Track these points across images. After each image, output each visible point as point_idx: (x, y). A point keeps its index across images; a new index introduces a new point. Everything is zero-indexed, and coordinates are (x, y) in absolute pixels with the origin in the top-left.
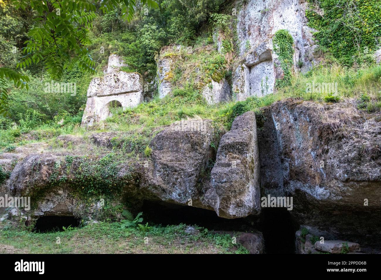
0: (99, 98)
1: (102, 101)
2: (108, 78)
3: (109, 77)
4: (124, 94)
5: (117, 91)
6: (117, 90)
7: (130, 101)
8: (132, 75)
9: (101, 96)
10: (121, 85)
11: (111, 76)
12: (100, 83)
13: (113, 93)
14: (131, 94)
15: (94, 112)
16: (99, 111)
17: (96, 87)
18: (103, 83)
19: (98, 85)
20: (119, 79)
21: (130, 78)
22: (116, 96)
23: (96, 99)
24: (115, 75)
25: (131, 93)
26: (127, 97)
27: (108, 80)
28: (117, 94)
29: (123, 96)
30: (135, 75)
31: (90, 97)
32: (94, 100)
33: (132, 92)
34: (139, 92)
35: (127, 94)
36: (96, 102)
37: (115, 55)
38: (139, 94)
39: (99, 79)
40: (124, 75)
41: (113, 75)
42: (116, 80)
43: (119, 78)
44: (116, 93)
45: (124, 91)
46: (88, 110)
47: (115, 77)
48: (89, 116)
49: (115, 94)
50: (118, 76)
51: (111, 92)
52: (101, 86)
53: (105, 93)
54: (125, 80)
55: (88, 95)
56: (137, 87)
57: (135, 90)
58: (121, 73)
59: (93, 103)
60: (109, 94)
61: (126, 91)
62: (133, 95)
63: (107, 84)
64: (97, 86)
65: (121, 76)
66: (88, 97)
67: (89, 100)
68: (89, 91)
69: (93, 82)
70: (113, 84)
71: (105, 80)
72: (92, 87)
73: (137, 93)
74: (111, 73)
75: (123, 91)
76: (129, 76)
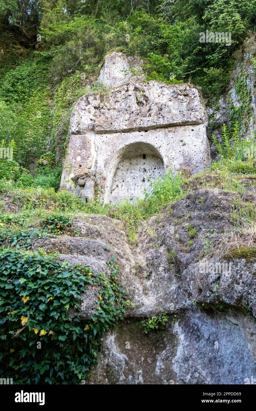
0: (98, 136)
1: (107, 144)
2: (119, 95)
3: (123, 92)
4: (163, 130)
5: (146, 122)
6: (147, 119)
7: (181, 144)
8: (182, 88)
9: (106, 132)
10: (155, 109)
11: (127, 91)
12: (102, 105)
13: (135, 126)
14: (181, 129)
15: (89, 166)
16: (101, 164)
17: (90, 112)
18: (106, 104)
19: (95, 108)
20: (147, 97)
21: (175, 96)
22: (143, 133)
23: (92, 137)
24: (136, 89)
25: (183, 128)
26: (170, 135)
27: (119, 99)
28: (146, 130)
29: (160, 133)
30: (188, 88)
31: (78, 132)
32: (87, 140)
33: (184, 124)
34: (202, 126)
35: (170, 129)
36: (93, 146)
37: (120, 54)
38: (202, 129)
39: (98, 96)
40: (159, 91)
41: (131, 88)
42: (142, 99)
43: (147, 93)
44: (145, 125)
45: (166, 123)
46: (74, 161)
47: (139, 94)
48: (77, 174)
49: (140, 129)
50: (144, 91)
51: (131, 124)
52: (102, 110)
53: (116, 126)
54: (164, 100)
55: (74, 128)
56: (197, 113)
57: (194, 120)
58: (151, 84)
59: (85, 145)
60: (125, 127)
61: (171, 121)
62: (187, 132)
63: (116, 107)
64: (93, 110)
65: (151, 91)
66: (73, 133)
67: (76, 140)
68: (74, 120)
69: (83, 103)
70: (135, 107)
71: (112, 100)
72: (82, 114)
73: (196, 128)
74: (128, 85)
75: (161, 122)
76: (174, 92)
